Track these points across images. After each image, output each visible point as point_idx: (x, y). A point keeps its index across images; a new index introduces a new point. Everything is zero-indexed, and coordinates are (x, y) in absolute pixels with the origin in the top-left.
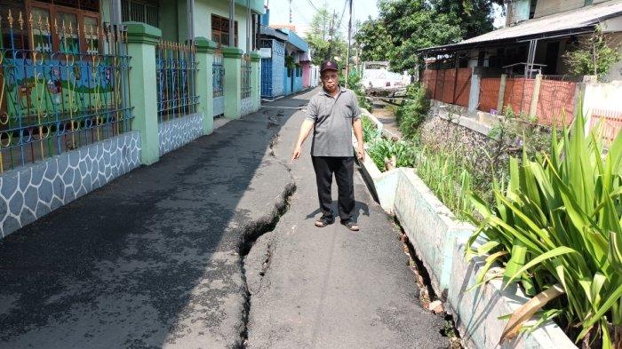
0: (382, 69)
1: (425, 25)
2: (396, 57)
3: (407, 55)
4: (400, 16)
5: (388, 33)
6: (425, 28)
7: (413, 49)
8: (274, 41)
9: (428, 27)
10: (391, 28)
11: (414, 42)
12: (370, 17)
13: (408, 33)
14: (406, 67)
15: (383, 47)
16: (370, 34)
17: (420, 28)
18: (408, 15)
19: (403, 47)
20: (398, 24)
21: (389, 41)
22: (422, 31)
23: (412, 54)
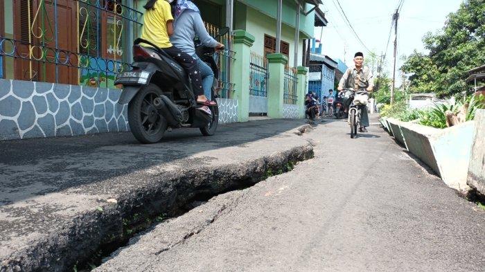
0: (428, 100)
1: (471, 54)
2: (442, 83)
3: (453, 80)
4: (445, 48)
5: (433, 64)
6: (471, 57)
7: (460, 76)
8: (323, 65)
9: (475, 55)
10: (437, 59)
11: (460, 69)
12: (415, 51)
13: (454, 62)
14: (453, 92)
15: (429, 76)
16: (416, 65)
17: (466, 57)
18: (454, 46)
19: (449, 74)
20: (444, 54)
21: (435, 70)
22: (468, 59)
23: (458, 79)
